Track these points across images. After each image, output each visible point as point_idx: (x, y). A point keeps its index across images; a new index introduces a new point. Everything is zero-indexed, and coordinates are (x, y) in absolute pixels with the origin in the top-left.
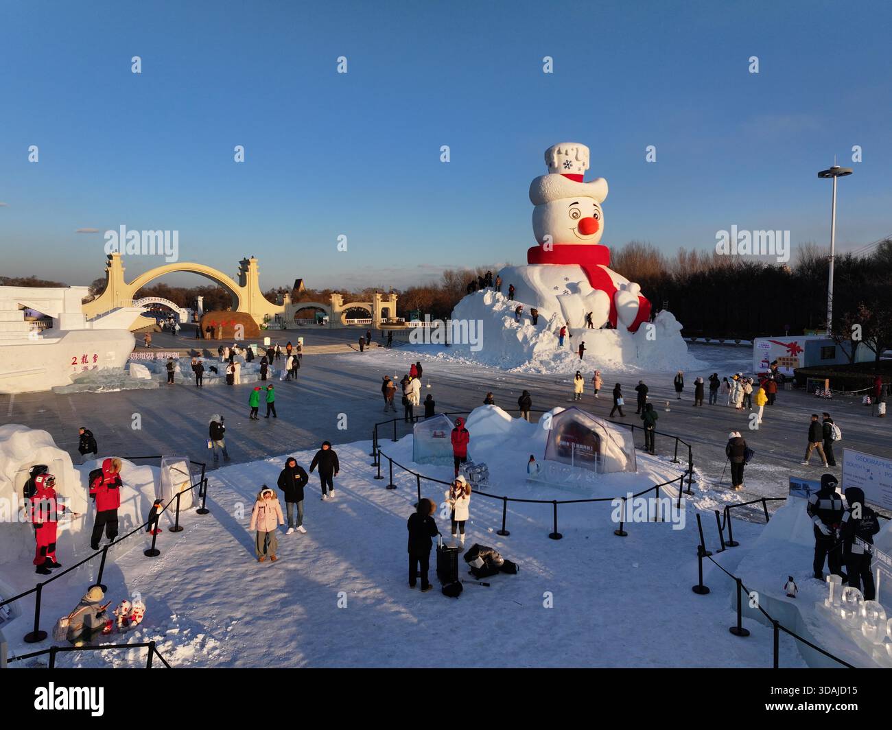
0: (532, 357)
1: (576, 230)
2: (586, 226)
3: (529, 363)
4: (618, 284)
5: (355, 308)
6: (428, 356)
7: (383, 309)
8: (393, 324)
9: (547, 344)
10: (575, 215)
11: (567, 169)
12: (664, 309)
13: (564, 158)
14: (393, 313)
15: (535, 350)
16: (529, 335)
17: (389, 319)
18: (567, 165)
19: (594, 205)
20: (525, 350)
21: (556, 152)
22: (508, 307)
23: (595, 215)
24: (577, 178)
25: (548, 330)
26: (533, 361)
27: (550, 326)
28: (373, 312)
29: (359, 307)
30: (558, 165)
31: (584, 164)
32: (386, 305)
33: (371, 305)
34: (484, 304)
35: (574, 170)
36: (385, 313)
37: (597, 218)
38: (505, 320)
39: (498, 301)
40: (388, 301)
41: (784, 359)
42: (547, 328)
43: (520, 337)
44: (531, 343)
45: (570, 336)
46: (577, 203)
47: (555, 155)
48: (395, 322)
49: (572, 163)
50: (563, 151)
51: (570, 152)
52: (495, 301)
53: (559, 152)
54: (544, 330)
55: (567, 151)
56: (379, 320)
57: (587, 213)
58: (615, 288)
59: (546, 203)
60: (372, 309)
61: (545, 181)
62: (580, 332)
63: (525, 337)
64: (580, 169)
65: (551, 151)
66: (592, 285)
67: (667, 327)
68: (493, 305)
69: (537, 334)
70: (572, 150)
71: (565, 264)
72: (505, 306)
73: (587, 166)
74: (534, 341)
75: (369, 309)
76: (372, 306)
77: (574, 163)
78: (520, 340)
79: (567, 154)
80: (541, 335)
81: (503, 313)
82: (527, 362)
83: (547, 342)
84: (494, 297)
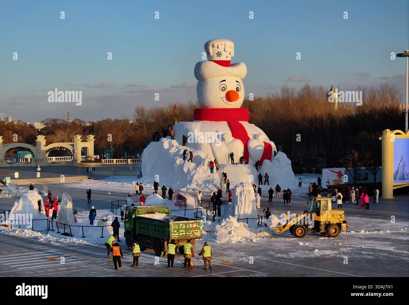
0: (192, 182)
1: (224, 99)
2: (230, 96)
3: (190, 186)
4: (252, 134)
5: (58, 148)
6: (126, 184)
7: (83, 148)
8: (91, 161)
9: (202, 174)
10: (223, 89)
11: (219, 57)
12: (280, 150)
13: (216, 50)
14: (91, 151)
15: (194, 178)
16: (191, 169)
17: (87, 157)
18: (219, 54)
19: (237, 81)
20: (188, 178)
21: (211, 46)
22: (179, 151)
23: (237, 88)
24: (226, 64)
25: (202, 165)
26: (192, 184)
27: (204, 163)
28: (74, 151)
29: (61, 147)
30: (213, 54)
31: (230, 54)
32: (85, 145)
33: (71, 145)
34: (164, 148)
35: (223, 58)
36: (84, 151)
37: (239, 90)
38: (176, 159)
39: (173, 146)
40: (86, 141)
41: (336, 180)
42: (202, 164)
43: (185, 170)
44: (192, 174)
45: (217, 169)
46: (225, 81)
47: (211, 48)
48: (93, 159)
49: (222, 53)
50: (216, 46)
51: (220, 46)
52: (171, 146)
53: (213, 46)
54: (200, 166)
55: (218, 46)
56: (80, 158)
57: (231, 87)
58: (249, 137)
59: (205, 80)
60: (73, 148)
61: (203, 66)
62: (224, 166)
63: (189, 170)
64: (227, 57)
65: (208, 45)
66: (233, 136)
67: (281, 162)
68: (170, 149)
69: (196, 168)
70: (222, 45)
71: (217, 121)
72: (177, 150)
73: (233, 54)
74: (194, 172)
75: (70, 148)
76: (73, 145)
77: (223, 53)
78: (186, 172)
79: (218, 48)
80: (198, 168)
81: (176, 154)
82: (189, 185)
83: (201, 173)
84: (171, 143)
